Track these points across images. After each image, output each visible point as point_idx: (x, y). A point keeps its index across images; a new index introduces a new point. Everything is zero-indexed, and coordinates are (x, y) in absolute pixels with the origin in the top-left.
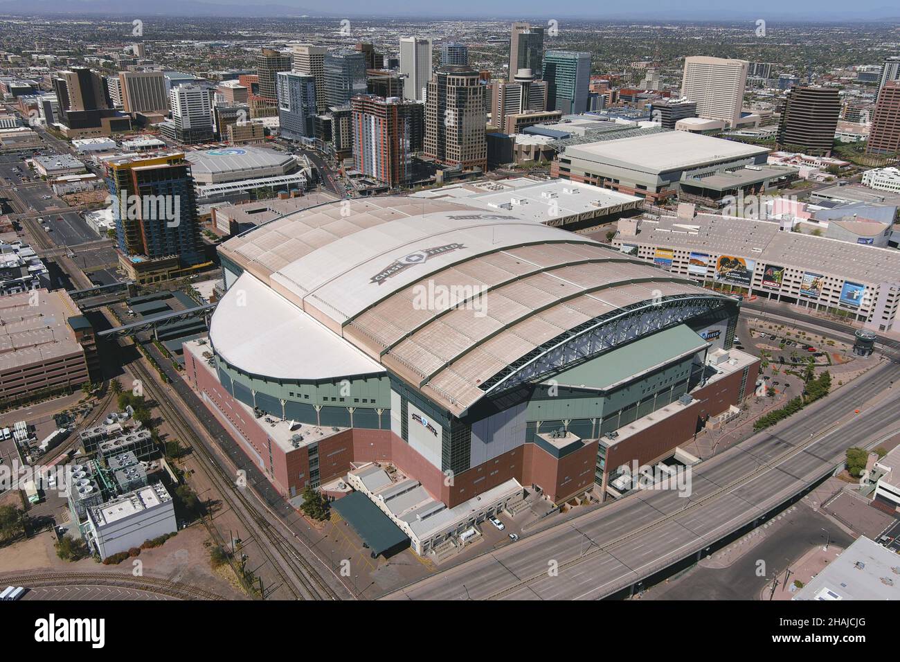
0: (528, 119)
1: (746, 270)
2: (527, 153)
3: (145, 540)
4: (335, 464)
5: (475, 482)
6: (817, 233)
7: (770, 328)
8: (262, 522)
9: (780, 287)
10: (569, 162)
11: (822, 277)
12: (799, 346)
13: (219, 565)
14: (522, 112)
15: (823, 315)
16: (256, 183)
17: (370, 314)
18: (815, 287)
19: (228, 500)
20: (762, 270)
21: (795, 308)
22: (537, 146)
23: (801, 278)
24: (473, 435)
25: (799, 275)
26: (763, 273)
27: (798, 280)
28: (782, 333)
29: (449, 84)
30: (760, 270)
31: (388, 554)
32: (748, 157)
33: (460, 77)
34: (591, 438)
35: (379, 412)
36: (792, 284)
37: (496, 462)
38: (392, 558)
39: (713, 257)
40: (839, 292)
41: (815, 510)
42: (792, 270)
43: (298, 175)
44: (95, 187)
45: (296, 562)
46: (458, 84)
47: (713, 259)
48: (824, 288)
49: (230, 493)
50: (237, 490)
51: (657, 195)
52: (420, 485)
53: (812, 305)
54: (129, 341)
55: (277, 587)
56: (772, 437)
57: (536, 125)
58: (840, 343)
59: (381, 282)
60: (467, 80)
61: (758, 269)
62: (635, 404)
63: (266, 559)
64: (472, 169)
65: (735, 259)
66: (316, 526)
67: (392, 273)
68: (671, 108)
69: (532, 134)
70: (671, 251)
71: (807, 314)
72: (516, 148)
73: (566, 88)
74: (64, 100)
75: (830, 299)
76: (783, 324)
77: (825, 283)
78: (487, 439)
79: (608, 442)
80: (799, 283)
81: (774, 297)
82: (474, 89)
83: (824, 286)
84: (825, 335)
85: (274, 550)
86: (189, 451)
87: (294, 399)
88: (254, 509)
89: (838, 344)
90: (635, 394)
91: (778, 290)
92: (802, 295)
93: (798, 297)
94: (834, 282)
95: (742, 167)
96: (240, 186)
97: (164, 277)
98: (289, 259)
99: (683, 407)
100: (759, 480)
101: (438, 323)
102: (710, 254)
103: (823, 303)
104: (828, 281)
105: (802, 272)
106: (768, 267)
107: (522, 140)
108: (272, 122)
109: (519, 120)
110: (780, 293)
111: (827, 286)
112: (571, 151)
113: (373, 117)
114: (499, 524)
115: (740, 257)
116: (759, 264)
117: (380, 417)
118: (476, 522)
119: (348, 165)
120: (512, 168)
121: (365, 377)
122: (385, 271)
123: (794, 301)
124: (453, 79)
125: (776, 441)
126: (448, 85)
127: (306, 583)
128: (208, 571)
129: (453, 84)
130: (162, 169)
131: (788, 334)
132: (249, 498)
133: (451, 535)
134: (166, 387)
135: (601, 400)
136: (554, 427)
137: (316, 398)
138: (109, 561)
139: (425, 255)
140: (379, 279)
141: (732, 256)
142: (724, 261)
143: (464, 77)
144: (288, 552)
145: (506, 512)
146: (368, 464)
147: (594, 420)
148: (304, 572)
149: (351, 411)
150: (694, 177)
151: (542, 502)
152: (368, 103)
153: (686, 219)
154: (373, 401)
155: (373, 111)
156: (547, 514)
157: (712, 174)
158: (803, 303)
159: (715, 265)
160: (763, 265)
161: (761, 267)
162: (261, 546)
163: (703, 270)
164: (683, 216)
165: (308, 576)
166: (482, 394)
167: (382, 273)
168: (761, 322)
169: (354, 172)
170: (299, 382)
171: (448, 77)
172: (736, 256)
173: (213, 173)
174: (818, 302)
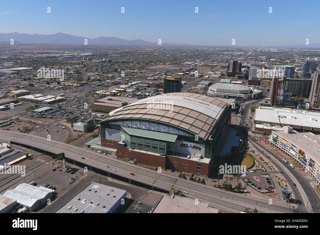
1: (305, 158)
3: (79, 130)
5: (107, 143)
9: (313, 170)
24: (106, 131)
25: (318, 167)
26: (309, 162)
27: (317, 169)
36: (316, 171)
37: (113, 142)
42: (317, 164)
44: (201, 89)
47: (297, 149)
62: (142, 145)
65: (303, 152)
70: (286, 141)
78: (110, 134)
80: (318, 171)
81: (311, 175)
90: (141, 142)
91: (313, 172)
99: (159, 156)
102: (297, 147)
106: (311, 159)
110: (313, 174)
116: (309, 157)
133: (97, 150)
135: (130, 137)
141: (302, 150)
142: (300, 151)
147: (129, 142)
159: (298, 152)
161: (309, 159)
163: (294, 153)
166: (104, 120)
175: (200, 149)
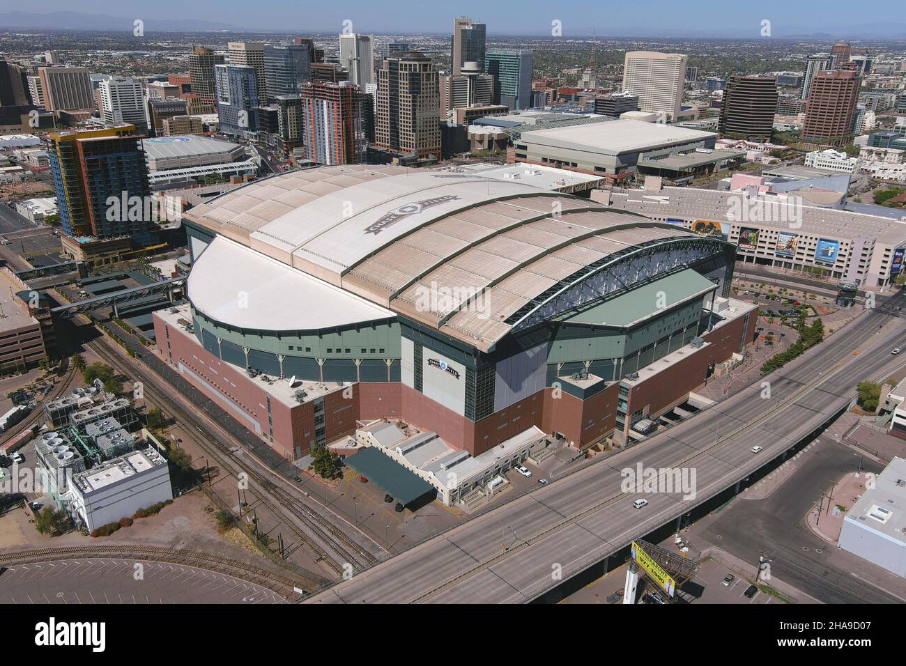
0: (476, 112)
1: (721, 234)
2: (481, 142)
3: (137, 509)
4: (341, 422)
5: (499, 428)
7: (752, 286)
8: (268, 485)
9: (755, 249)
10: (525, 148)
11: (797, 236)
12: (783, 300)
13: (226, 529)
14: (470, 106)
15: (800, 274)
16: (204, 170)
17: (370, 262)
18: (791, 247)
19: (225, 466)
20: (737, 233)
21: (771, 269)
22: (490, 135)
23: (776, 238)
24: (497, 375)
25: (774, 235)
26: (738, 236)
27: (773, 240)
28: (765, 291)
29: (401, 69)
30: (735, 233)
31: (414, 506)
32: (698, 141)
33: (413, 63)
34: (611, 380)
35: (389, 363)
36: (767, 245)
37: (518, 407)
38: (419, 511)
39: (689, 222)
40: (814, 250)
41: (838, 441)
42: (767, 231)
43: (248, 162)
44: (23, 178)
45: (313, 521)
46: (410, 70)
47: (688, 224)
48: (799, 248)
49: (226, 459)
50: (233, 455)
51: (616, 176)
52: (437, 437)
53: (788, 265)
54: (84, 319)
55: (297, 548)
56: (782, 378)
57: (486, 117)
58: (822, 297)
59: (377, 232)
60: (420, 65)
61: (733, 232)
62: (652, 345)
63: (280, 521)
64: (427, 157)
65: (710, 223)
67: (386, 223)
68: (614, 101)
69: (483, 125)
71: (784, 274)
72: (469, 138)
73: (510, 85)
75: (805, 257)
76: (764, 284)
77: (800, 242)
79: (630, 383)
80: (775, 244)
81: (750, 259)
82: (427, 74)
83: (799, 245)
84: (806, 292)
85: (285, 511)
86: (172, 421)
87: (295, 353)
88: (257, 473)
89: (819, 298)
90: (653, 335)
91: (753, 252)
92: (777, 256)
93: (774, 258)
94: (808, 241)
95: (693, 150)
96: (187, 173)
97: (115, 260)
98: (268, 219)
99: (695, 350)
100: (781, 415)
101: (446, 266)
102: (685, 220)
103: (798, 262)
104: (803, 240)
105: (777, 233)
106: (743, 229)
107: (474, 130)
108: (210, 118)
109: (467, 113)
110: (756, 255)
111: (802, 245)
112: (526, 137)
113: (325, 102)
114: (526, 471)
115: (715, 221)
116: (734, 227)
117: (389, 368)
119: (298, 154)
120: (466, 157)
121: (374, 324)
122: (379, 222)
123: (769, 262)
124: (406, 65)
125: (785, 381)
126: (400, 72)
127: (328, 540)
128: (215, 536)
129: (406, 70)
130: (110, 140)
131: (771, 291)
132: (248, 462)
133: (479, 483)
134: (136, 362)
135: (623, 338)
136: (574, 368)
137: (318, 351)
138: (98, 533)
139: (419, 206)
140: (375, 229)
141: (707, 220)
142: (699, 225)
143: (417, 63)
144: (303, 512)
145: (530, 460)
146: (376, 421)
147: (616, 360)
148: (325, 530)
149: (358, 363)
150: (650, 159)
151: (565, 449)
152: (319, 87)
153: (654, 192)
154: (382, 351)
155: (325, 95)
156: (573, 460)
157: (666, 156)
158: (778, 263)
160: (738, 227)
161: (736, 230)
162: (272, 508)
164: (651, 189)
165: (329, 534)
166: (508, 328)
167: (376, 224)
168: (742, 282)
169: (306, 161)
170: (300, 334)
171: (400, 62)
172: (711, 220)
173: (157, 160)
174: (794, 261)
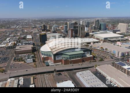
1: (104, 49)
2: (91, 35)
3: (30, 62)
5: (57, 62)
6: (121, 46)
8: (39, 63)
10: (95, 36)
13: (35, 65)
18: (111, 51)
23: (109, 50)
24: (56, 57)
28: (104, 56)
31: (47, 66)
32: (120, 37)
34: (68, 59)
37: (59, 60)
41: (89, 69)
47: (100, 47)
50: (39, 61)
52: (53, 62)
54: (37, 50)
56: (90, 63)
57: (94, 32)
62: (74, 57)
64: (83, 37)
66: (43, 64)
68: (115, 30)
70: (96, 46)
72: (89, 35)
73: (102, 27)
74: (42, 28)
78: (58, 58)
86: (37, 58)
87: (44, 53)
91: (107, 51)
99: (80, 59)
103: (112, 53)
106: (106, 48)
109: (92, 31)
118: (56, 65)
120: (88, 37)
123: (109, 53)
128: (33, 65)
130: (44, 34)
133: (53, 65)
135: (69, 56)
136: (65, 58)
138: (27, 63)
144: (40, 65)
146: (50, 60)
152: (70, 29)
154: (50, 54)
157: (113, 39)
166: (56, 53)
172: (103, 47)
175: (89, 53)
